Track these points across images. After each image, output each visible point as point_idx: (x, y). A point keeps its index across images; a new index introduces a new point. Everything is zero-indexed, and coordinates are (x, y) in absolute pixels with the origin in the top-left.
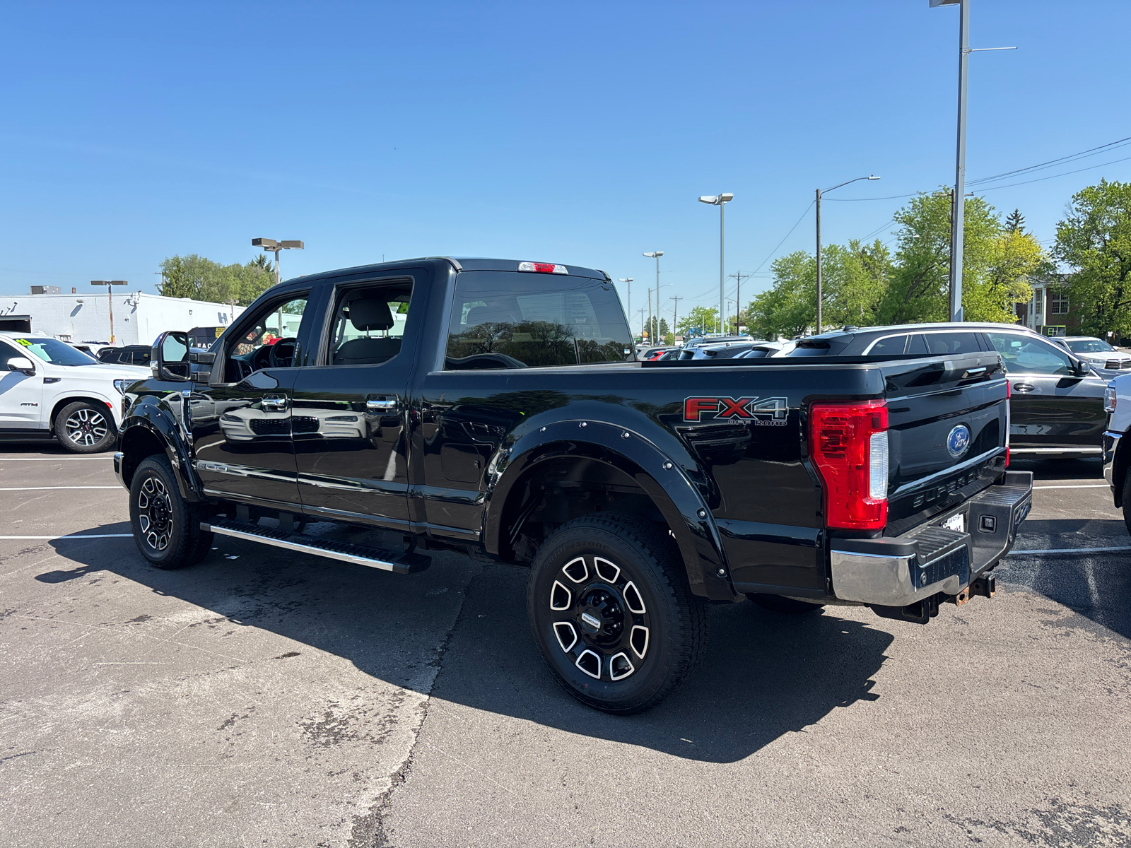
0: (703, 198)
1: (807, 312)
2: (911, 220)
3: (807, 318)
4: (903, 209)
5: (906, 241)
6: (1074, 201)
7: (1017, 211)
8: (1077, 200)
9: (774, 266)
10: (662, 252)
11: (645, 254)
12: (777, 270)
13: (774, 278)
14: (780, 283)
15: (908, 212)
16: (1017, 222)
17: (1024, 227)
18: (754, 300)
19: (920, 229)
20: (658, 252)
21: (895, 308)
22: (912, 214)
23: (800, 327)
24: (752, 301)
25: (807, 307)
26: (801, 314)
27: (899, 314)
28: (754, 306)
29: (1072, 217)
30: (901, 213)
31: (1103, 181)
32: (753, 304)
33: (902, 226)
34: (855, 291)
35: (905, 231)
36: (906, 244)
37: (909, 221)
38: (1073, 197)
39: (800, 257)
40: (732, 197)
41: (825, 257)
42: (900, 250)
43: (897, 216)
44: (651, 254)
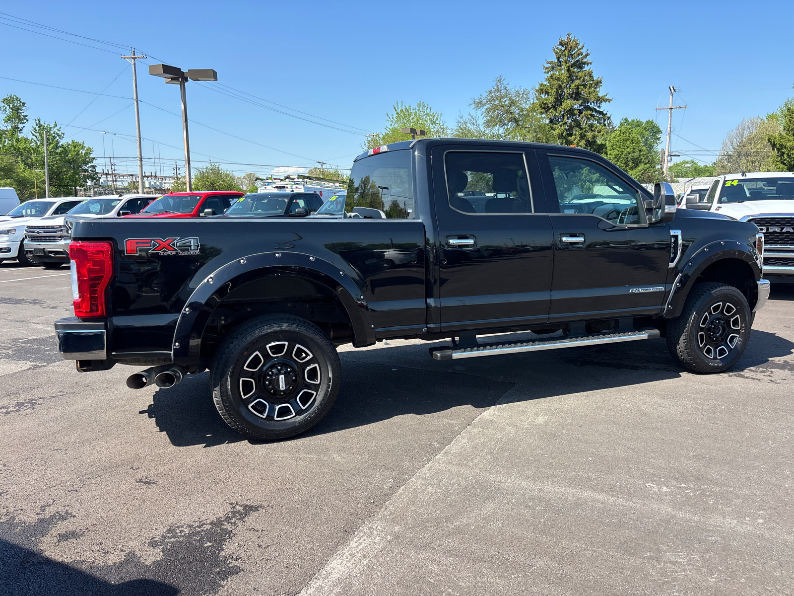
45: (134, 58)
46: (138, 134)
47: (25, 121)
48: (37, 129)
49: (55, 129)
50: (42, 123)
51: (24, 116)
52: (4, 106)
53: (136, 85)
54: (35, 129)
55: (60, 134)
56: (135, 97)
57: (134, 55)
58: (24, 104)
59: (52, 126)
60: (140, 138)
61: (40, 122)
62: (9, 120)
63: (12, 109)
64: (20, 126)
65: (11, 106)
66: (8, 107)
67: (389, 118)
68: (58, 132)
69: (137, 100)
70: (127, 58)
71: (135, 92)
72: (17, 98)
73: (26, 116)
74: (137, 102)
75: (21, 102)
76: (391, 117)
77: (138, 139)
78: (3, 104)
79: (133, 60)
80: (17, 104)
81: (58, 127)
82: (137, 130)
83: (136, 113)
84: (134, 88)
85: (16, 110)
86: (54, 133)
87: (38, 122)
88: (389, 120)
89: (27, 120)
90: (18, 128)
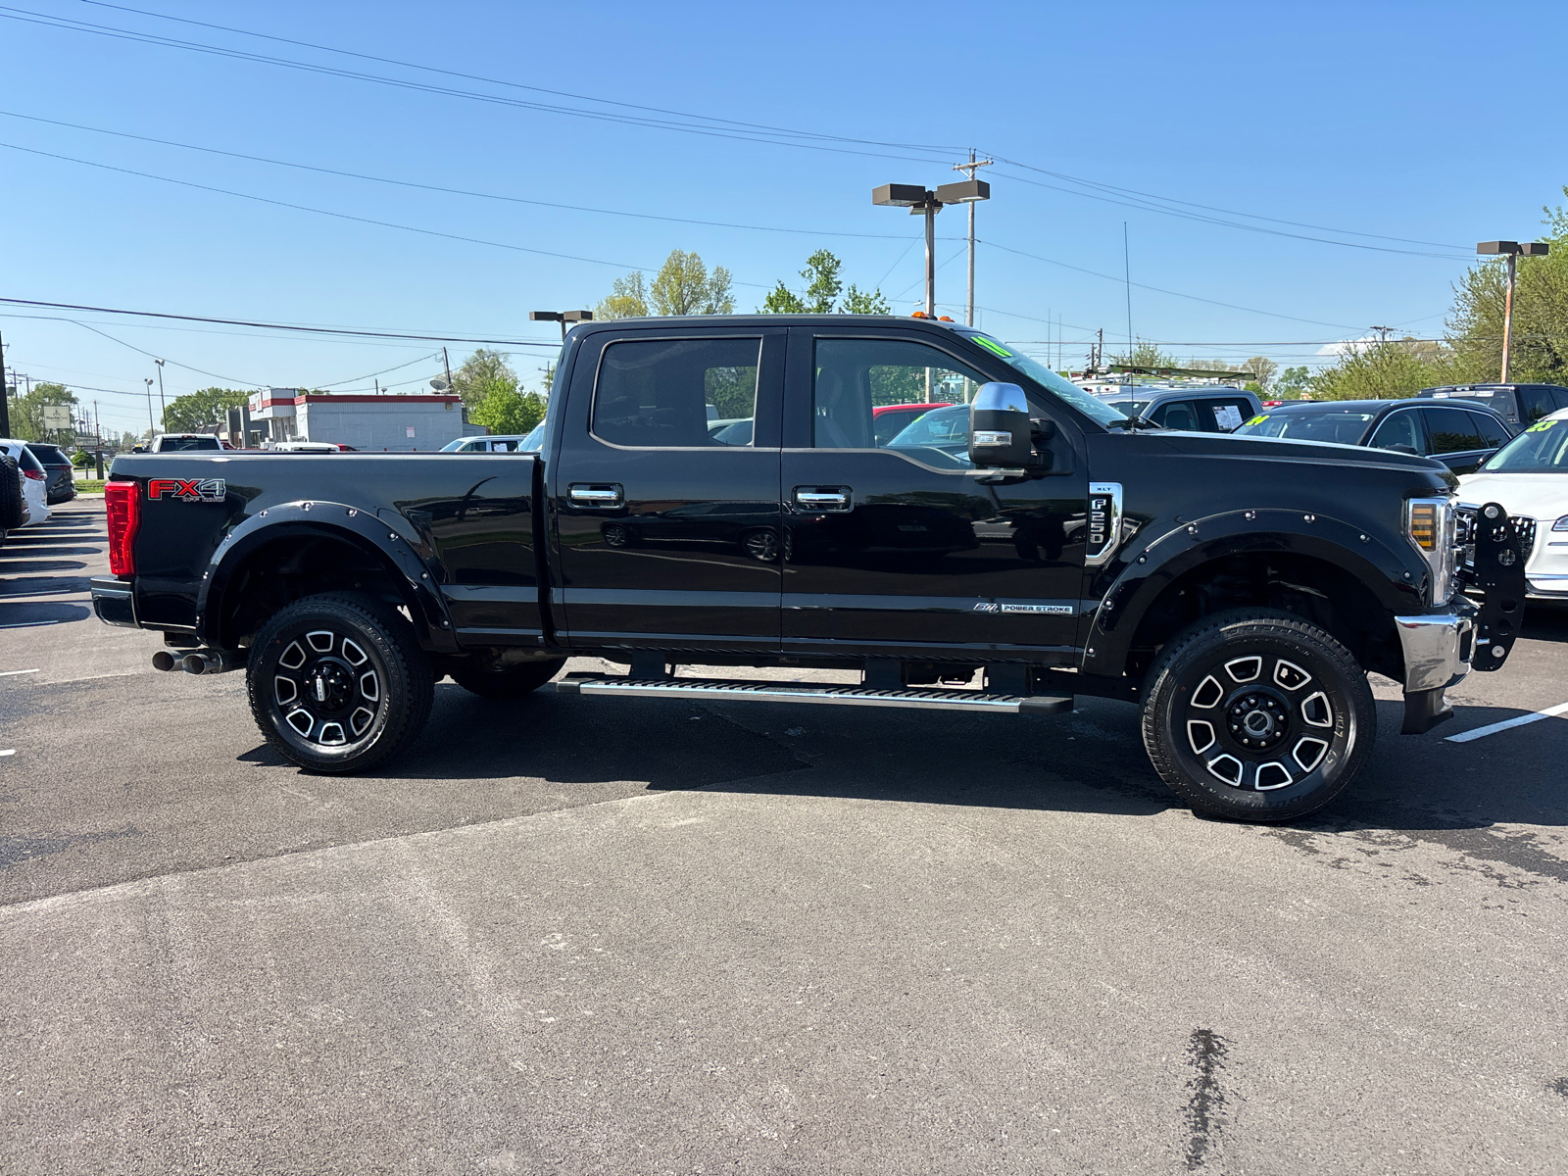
45: (973, 167)
46: (969, 300)
47: (838, 291)
48: (851, 304)
49: (877, 302)
50: (858, 293)
51: (836, 283)
52: (810, 269)
53: (973, 214)
54: (847, 303)
55: (883, 309)
56: (970, 235)
57: (974, 161)
58: (838, 263)
59: (872, 296)
60: (972, 308)
61: (855, 291)
62: (814, 291)
63: (821, 273)
64: (830, 300)
65: (820, 269)
66: (815, 271)
67: (1550, 216)
68: (881, 306)
69: (973, 241)
70: (963, 168)
71: (970, 226)
72: (829, 254)
73: (840, 283)
74: (973, 244)
75: (834, 260)
76: (1555, 213)
77: (968, 309)
78: (809, 266)
79: (971, 171)
80: (828, 263)
81: (881, 298)
82: (969, 294)
83: (969, 263)
84: (970, 220)
85: (827, 274)
86: (874, 308)
87: (851, 292)
88: (1550, 220)
89: (841, 290)
90: (826, 304)
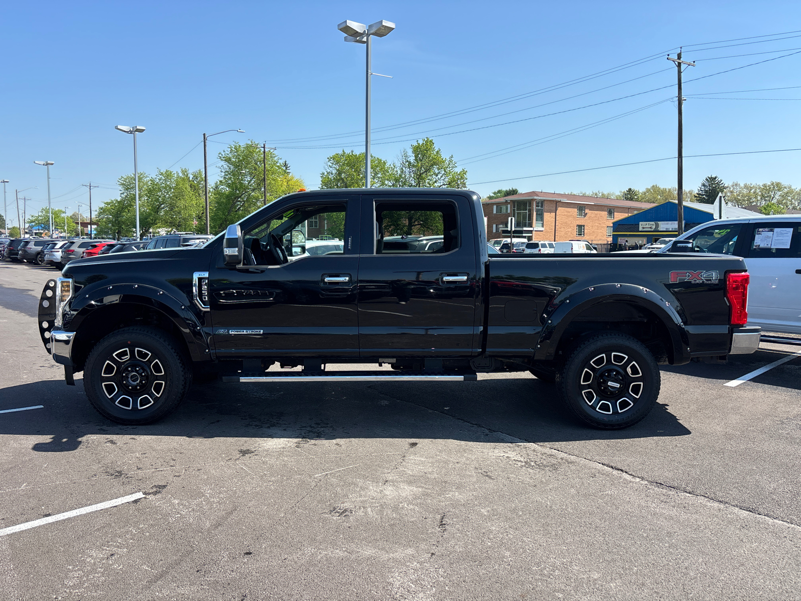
0: (119, 127)
1: (151, 218)
2: (230, 159)
3: (151, 222)
4: (224, 151)
5: (227, 173)
6: (329, 161)
7: (286, 162)
8: (330, 160)
9: (120, 181)
10: (53, 162)
11: (36, 162)
12: (123, 184)
13: (121, 190)
14: (125, 194)
15: (227, 154)
16: (286, 168)
17: (290, 173)
18: (103, 205)
19: (236, 166)
20: (49, 162)
21: (221, 218)
22: (230, 155)
23: (146, 228)
24: (101, 206)
25: (150, 214)
26: (146, 219)
27: (224, 222)
28: (103, 211)
29: (329, 171)
30: (223, 154)
31: (343, 151)
32: (102, 209)
33: (223, 163)
34: (187, 205)
35: (225, 166)
36: (227, 175)
37: (228, 160)
38: (328, 158)
39: (142, 176)
40: (144, 130)
41: (163, 178)
42: (222, 179)
43: (220, 155)
44: (42, 163)
